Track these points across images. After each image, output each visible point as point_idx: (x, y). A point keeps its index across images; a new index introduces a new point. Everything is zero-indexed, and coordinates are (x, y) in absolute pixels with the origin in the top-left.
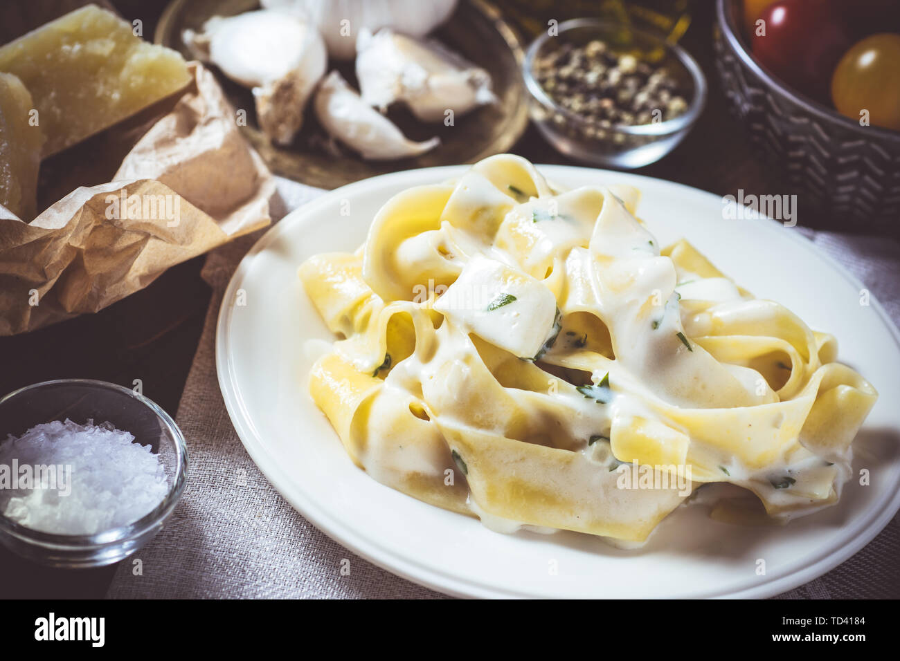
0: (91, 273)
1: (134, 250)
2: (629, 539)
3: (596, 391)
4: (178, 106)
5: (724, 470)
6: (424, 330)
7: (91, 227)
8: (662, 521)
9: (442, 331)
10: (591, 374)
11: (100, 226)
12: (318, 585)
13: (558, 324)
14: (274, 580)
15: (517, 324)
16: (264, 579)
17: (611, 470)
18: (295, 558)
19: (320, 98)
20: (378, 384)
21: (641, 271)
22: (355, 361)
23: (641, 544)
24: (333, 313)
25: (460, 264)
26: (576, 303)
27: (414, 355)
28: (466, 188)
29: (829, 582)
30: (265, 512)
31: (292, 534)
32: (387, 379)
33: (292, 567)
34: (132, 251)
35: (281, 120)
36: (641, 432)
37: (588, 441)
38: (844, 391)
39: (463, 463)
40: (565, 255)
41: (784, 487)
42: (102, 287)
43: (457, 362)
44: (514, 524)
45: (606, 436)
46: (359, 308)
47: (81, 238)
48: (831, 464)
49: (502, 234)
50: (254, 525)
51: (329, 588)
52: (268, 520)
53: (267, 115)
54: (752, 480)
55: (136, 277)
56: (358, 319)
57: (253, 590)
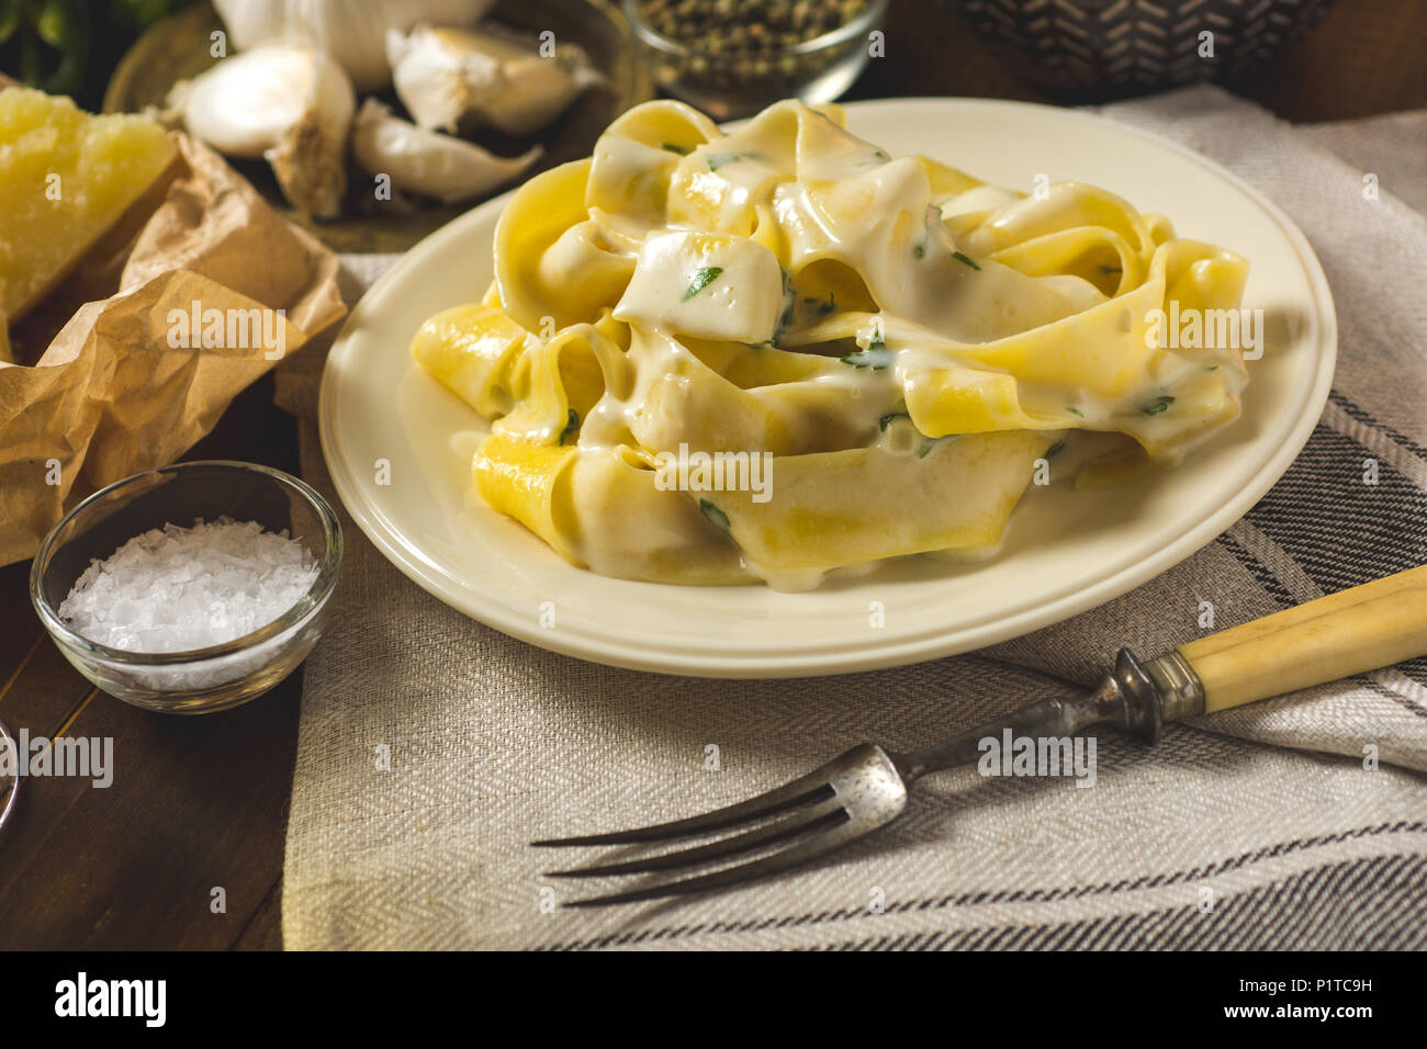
0: (132, 427)
1: (182, 378)
2: (977, 541)
3: (867, 356)
4: (169, 195)
5: (1075, 411)
6: (611, 356)
7: (113, 366)
8: (1013, 513)
9: (636, 351)
10: (854, 339)
11: (127, 358)
12: (575, 735)
13: (789, 290)
14: (513, 747)
15: (734, 302)
16: (499, 748)
17: (922, 457)
18: (532, 712)
19: (360, 139)
20: (568, 453)
21: (879, 183)
22: (530, 434)
23: (995, 549)
24: (476, 387)
25: (632, 255)
26: (803, 251)
27: (606, 394)
28: (606, 157)
29: (1265, 526)
30: (470, 667)
31: (516, 683)
32: (579, 441)
33: (531, 723)
34: (180, 381)
35: (317, 184)
36: (945, 386)
37: (879, 426)
38: (1201, 268)
39: (719, 512)
40: (769, 198)
41: (1162, 410)
42: (153, 443)
43: (668, 378)
44: (814, 573)
45: (901, 411)
46: (511, 366)
47: (104, 385)
48: (1214, 369)
49: (674, 202)
50: (460, 687)
51: (591, 735)
52: (477, 675)
53: (295, 181)
54: (1117, 415)
55: (195, 420)
56: (514, 379)
57: (487, 767)
